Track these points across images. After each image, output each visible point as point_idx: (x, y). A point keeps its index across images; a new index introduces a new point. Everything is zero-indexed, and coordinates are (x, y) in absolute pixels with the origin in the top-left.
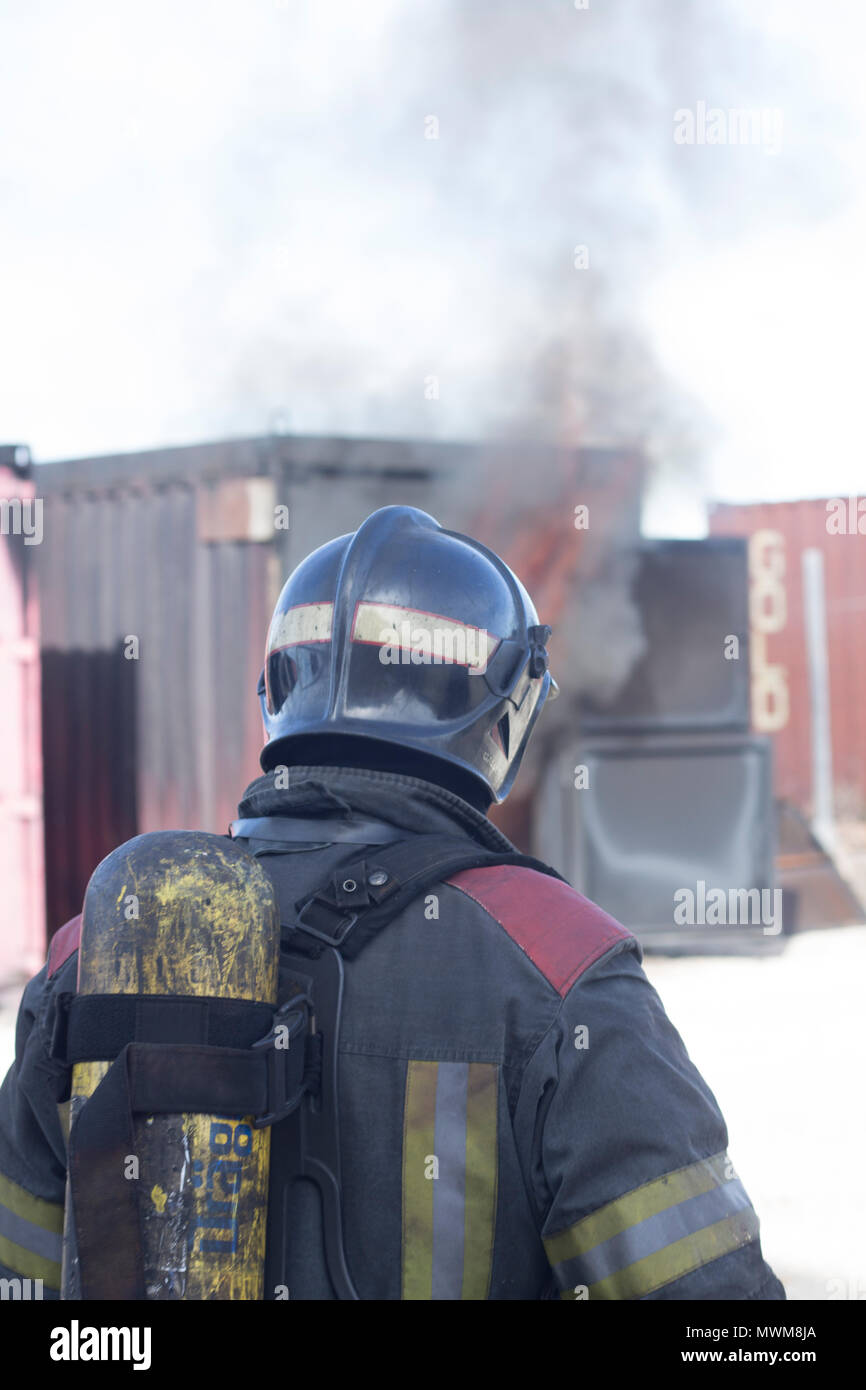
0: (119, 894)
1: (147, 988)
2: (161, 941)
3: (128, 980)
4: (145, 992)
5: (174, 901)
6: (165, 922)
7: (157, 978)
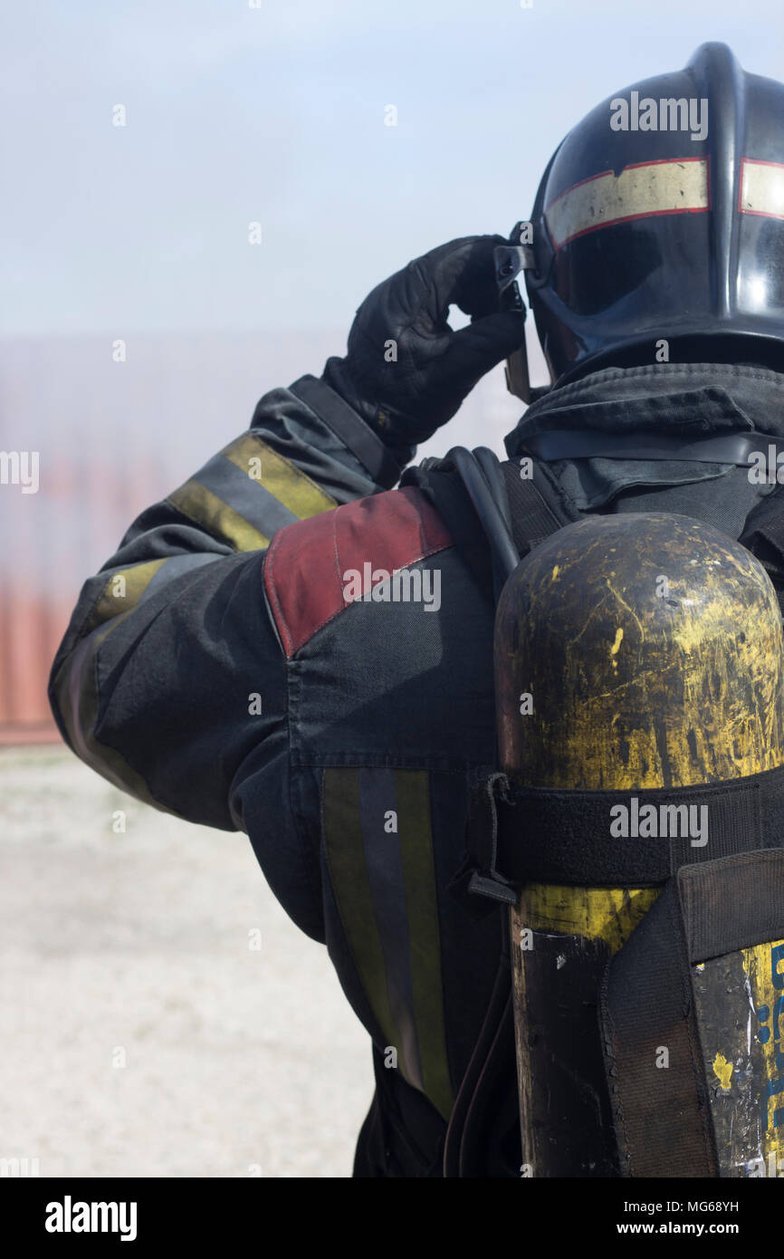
0: (613, 641)
1: (678, 777)
2: (691, 706)
3: (645, 768)
4: (674, 784)
5: (701, 645)
6: (694, 679)
7: (690, 763)
